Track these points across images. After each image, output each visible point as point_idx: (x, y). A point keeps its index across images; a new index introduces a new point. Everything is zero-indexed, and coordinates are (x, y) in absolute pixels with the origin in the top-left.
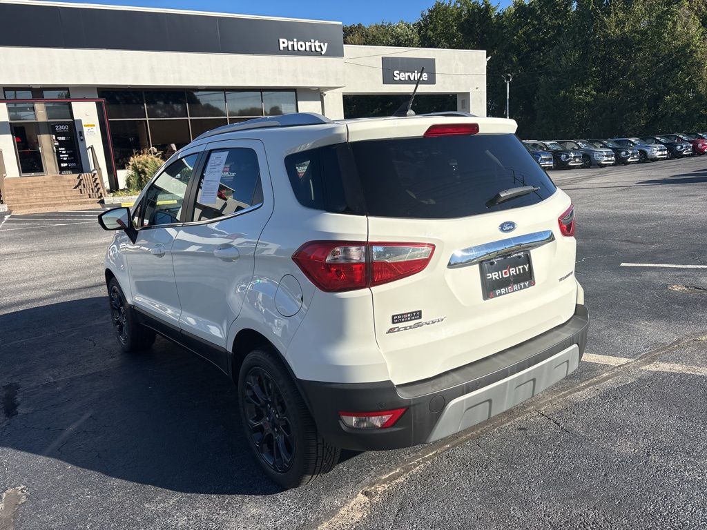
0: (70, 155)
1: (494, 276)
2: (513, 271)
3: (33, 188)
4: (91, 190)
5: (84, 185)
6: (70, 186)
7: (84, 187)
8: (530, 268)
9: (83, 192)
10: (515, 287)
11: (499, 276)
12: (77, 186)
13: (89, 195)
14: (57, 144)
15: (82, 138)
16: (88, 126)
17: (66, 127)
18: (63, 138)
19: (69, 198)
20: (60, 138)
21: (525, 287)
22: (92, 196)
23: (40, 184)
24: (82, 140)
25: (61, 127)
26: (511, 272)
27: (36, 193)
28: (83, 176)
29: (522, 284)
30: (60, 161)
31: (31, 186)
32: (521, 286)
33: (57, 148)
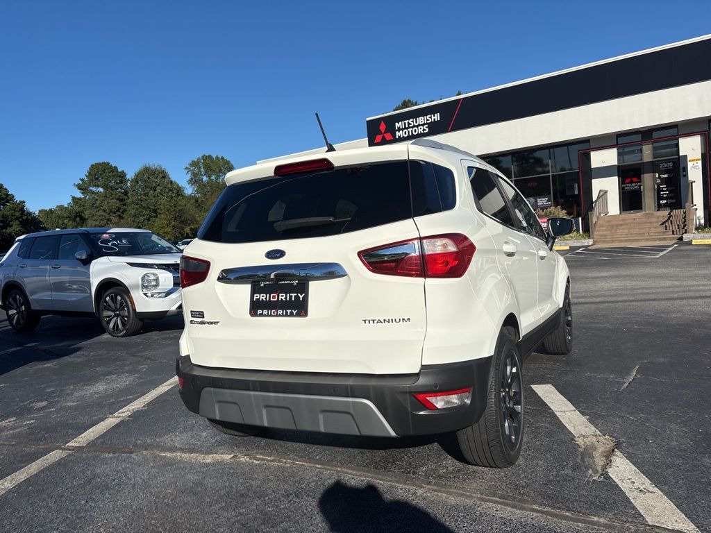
0: (671, 192)
1: (263, 297)
2: (282, 297)
3: (622, 225)
4: (677, 227)
5: (671, 221)
6: (657, 222)
7: (671, 224)
8: (306, 299)
9: (668, 228)
10: (280, 312)
11: (266, 298)
12: (664, 223)
13: (673, 231)
14: (659, 181)
15: (684, 173)
16: (693, 160)
17: (671, 165)
18: (666, 176)
19: (652, 234)
20: (663, 176)
21: (292, 314)
22: (675, 233)
23: (631, 221)
24: (684, 176)
25: (666, 165)
26: (280, 297)
27: (624, 229)
28: (675, 212)
29: (289, 311)
30: (660, 198)
31: (621, 223)
32: (287, 313)
33: (658, 185)
